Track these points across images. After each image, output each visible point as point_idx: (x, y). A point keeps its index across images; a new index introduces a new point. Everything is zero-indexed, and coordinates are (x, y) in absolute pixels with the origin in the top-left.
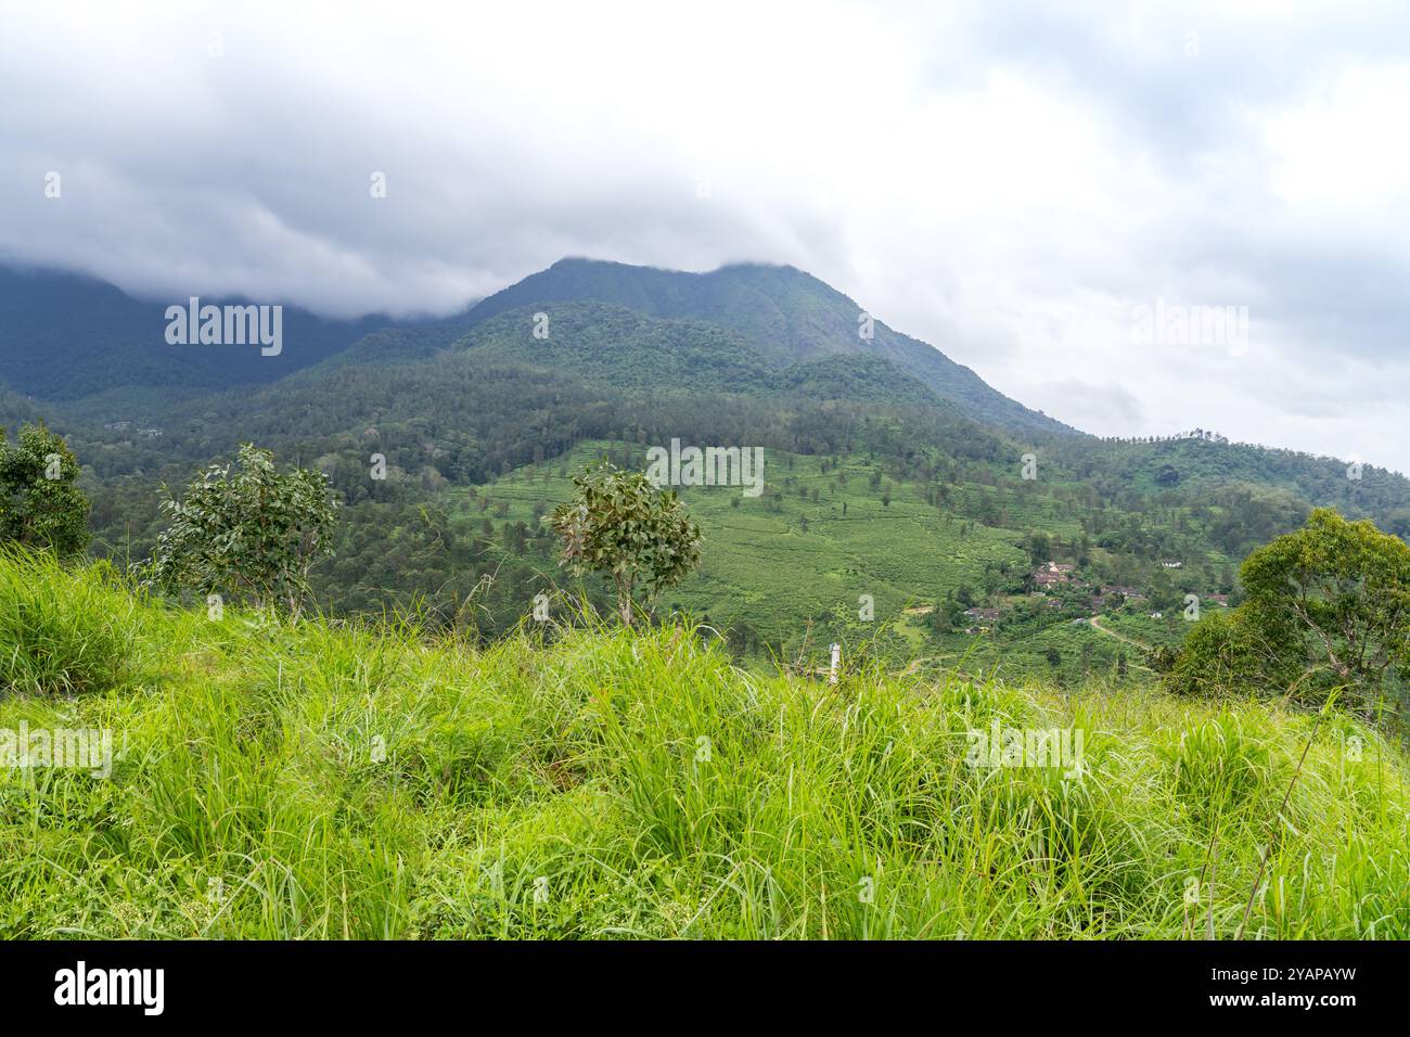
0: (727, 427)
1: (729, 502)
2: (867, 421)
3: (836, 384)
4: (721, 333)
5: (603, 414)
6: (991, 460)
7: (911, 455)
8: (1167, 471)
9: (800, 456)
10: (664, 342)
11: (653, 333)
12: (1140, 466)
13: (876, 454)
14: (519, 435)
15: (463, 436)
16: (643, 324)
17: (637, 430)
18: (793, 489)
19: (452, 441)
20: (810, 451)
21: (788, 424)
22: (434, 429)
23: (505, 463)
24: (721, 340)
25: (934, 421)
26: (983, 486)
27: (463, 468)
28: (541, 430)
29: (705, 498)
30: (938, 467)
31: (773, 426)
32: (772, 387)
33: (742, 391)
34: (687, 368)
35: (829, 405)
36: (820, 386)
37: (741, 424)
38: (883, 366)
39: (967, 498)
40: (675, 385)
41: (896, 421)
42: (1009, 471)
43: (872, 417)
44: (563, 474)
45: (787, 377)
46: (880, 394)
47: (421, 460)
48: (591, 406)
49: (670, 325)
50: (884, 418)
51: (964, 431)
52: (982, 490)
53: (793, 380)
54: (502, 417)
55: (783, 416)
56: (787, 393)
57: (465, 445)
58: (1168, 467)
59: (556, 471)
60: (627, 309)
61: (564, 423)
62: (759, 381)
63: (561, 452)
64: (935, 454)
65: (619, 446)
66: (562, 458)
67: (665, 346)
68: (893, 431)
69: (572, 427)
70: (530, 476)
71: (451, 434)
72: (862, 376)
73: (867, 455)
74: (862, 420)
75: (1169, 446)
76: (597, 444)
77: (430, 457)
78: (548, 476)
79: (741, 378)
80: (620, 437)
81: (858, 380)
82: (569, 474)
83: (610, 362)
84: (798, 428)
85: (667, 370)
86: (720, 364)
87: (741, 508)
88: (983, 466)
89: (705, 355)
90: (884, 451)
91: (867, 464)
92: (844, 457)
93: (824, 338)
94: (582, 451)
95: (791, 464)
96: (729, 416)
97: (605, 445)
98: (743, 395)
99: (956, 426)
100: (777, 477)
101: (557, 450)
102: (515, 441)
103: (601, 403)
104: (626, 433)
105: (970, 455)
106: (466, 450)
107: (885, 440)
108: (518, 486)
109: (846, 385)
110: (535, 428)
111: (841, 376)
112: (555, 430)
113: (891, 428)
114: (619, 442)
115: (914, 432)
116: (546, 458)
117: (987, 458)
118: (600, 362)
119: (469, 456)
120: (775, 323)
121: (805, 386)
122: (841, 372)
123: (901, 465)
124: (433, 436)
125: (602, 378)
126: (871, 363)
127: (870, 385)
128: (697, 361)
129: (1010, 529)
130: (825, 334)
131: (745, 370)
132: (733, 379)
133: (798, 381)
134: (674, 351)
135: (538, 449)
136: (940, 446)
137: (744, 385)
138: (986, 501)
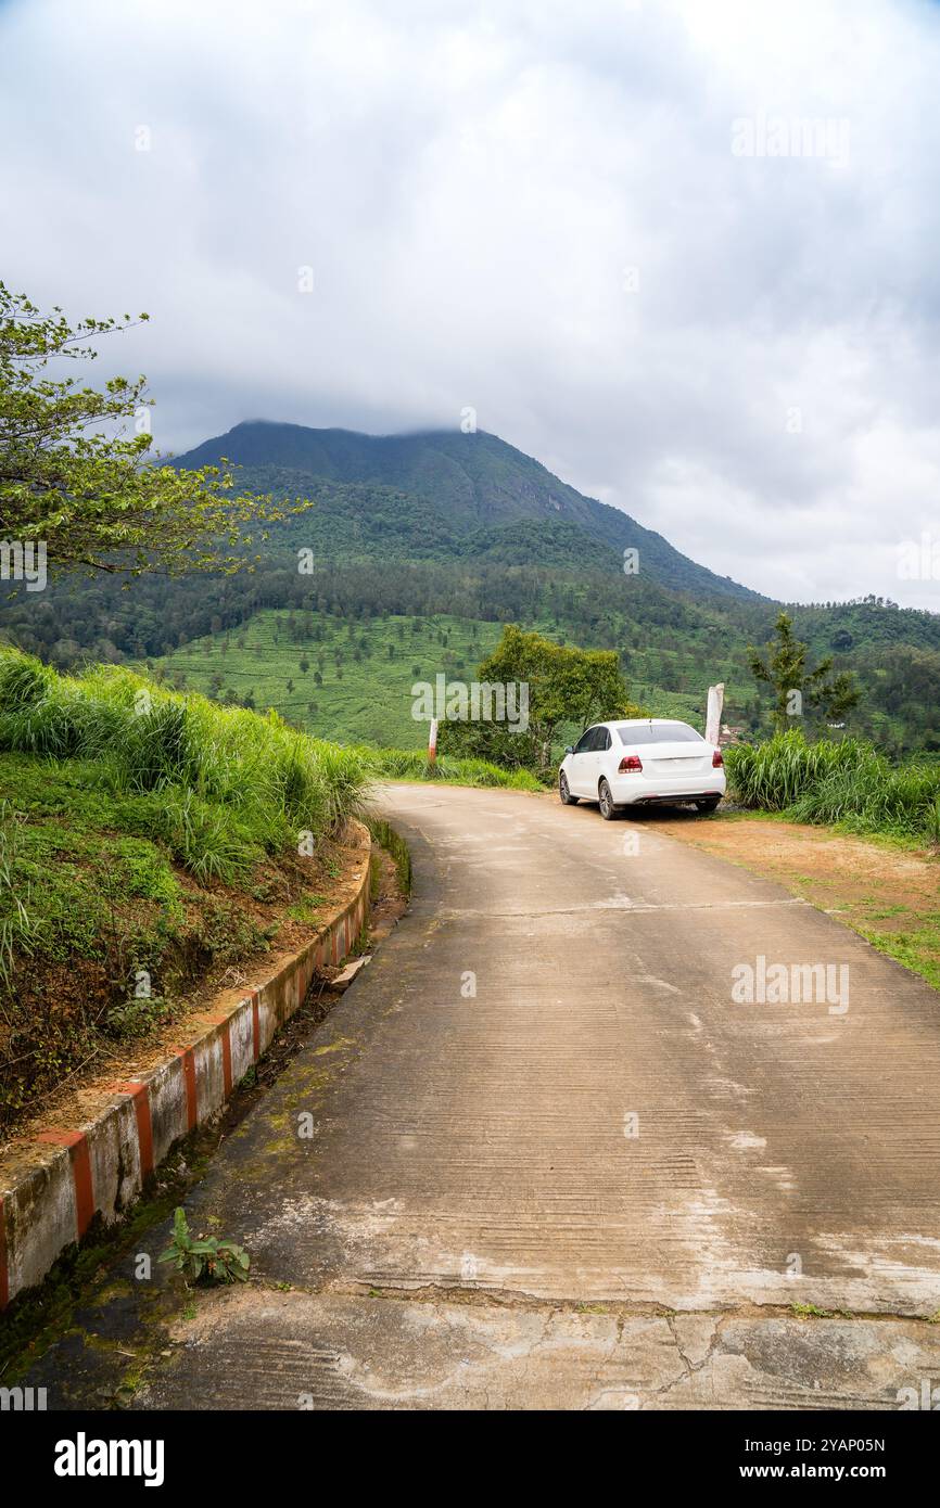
0: (409, 594)
1: (410, 671)
2: (552, 586)
3: (522, 549)
4: (405, 498)
5: (282, 583)
6: (676, 625)
7: (595, 621)
8: (842, 636)
9: (484, 623)
10: (346, 508)
11: (335, 498)
12: (817, 631)
13: (561, 620)
14: (196, 606)
15: (139, 608)
16: (325, 491)
17: (317, 599)
18: (476, 657)
19: (128, 613)
20: (495, 619)
21: (473, 590)
22: (109, 600)
23: (182, 634)
24: (405, 505)
25: (620, 586)
26: (665, 651)
27: (140, 640)
28: (218, 600)
29: (387, 666)
30: (621, 633)
31: (457, 593)
32: (457, 553)
33: (427, 557)
34: (371, 535)
35: (514, 571)
36: (508, 552)
37: (425, 590)
38: (570, 532)
39: (649, 664)
40: (358, 551)
41: (582, 586)
42: (693, 636)
43: (558, 583)
44: (241, 644)
45: (473, 543)
46: (568, 560)
47: (96, 634)
48: (269, 575)
49: (353, 490)
50: (570, 584)
51: (649, 597)
52: (663, 655)
53: (479, 546)
54: (180, 587)
55: (467, 582)
56: (473, 559)
57: (141, 617)
58: (843, 632)
59: (233, 642)
60: (309, 474)
61: (242, 592)
62: (445, 547)
63: (239, 623)
64: (619, 619)
65: (299, 615)
66: (240, 628)
67: (347, 512)
68: (578, 597)
69: (250, 596)
70: (208, 647)
71: (126, 606)
72: (550, 542)
73: (552, 621)
74: (547, 586)
75: (843, 612)
76: (276, 613)
77: (106, 629)
78: (225, 647)
79: (426, 544)
80: (299, 606)
81: (544, 545)
82: (248, 644)
83: (291, 529)
84: (483, 595)
85: (350, 536)
86: (404, 530)
87: (421, 676)
88: (667, 632)
89: (389, 521)
90: (569, 617)
91: (552, 631)
92: (529, 624)
93: (512, 502)
94: (260, 621)
95: (475, 630)
96: (412, 582)
97: (284, 614)
98: (429, 562)
99: (641, 591)
100: (460, 644)
101: (234, 620)
102: (193, 612)
103: (280, 571)
104: (305, 601)
105: (655, 621)
106: (142, 622)
107: (570, 607)
108: (195, 658)
109: (533, 550)
110: (213, 599)
111: (528, 541)
112: (232, 599)
113: (577, 594)
114: (299, 611)
115: (600, 598)
116: (223, 629)
117: (671, 624)
118: (280, 529)
119: (145, 629)
120: (462, 487)
121: (492, 552)
122: (528, 537)
123: (585, 632)
124: (108, 608)
125: (283, 545)
126: (558, 529)
127: (557, 550)
128: (380, 526)
129: (690, 693)
130: (514, 498)
131: (430, 536)
132: (418, 545)
133: (486, 547)
134: (357, 516)
135: (215, 619)
136: (626, 612)
137: (430, 551)
138: (667, 666)
